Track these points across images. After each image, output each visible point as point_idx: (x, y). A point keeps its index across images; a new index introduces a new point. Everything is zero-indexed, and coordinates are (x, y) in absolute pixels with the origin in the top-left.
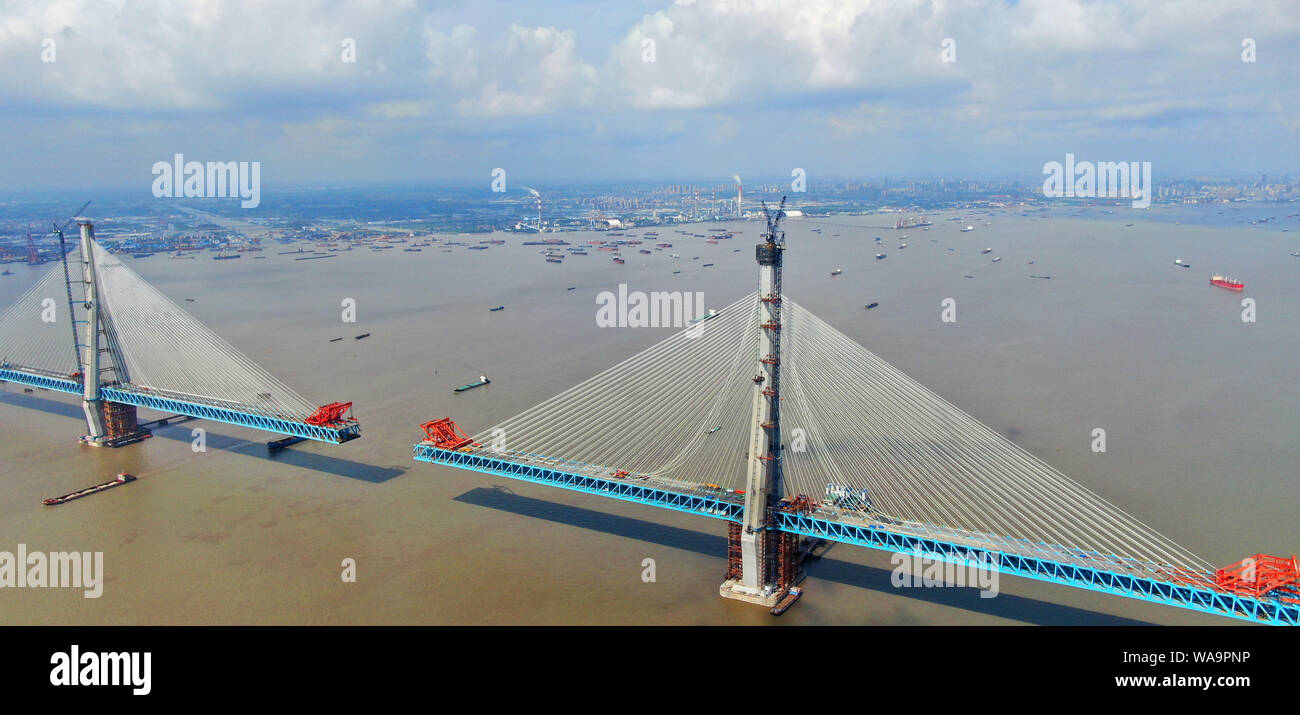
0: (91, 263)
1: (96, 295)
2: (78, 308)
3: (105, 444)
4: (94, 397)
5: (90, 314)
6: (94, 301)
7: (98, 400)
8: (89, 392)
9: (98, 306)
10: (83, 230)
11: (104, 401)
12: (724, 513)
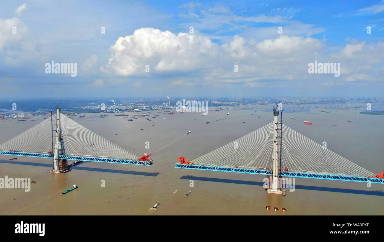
0: (59, 119)
1: (60, 128)
2: (54, 132)
3: (61, 172)
4: (57, 158)
5: (58, 134)
6: (59, 130)
7: (58, 159)
8: (56, 157)
9: (60, 131)
10: (58, 110)
11: (60, 159)
12: (266, 173)
